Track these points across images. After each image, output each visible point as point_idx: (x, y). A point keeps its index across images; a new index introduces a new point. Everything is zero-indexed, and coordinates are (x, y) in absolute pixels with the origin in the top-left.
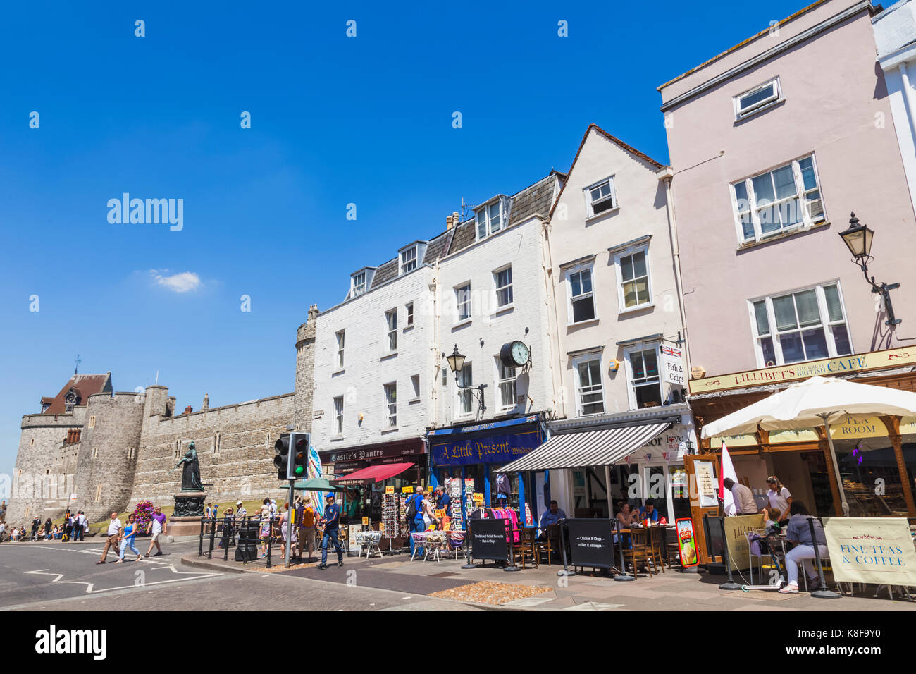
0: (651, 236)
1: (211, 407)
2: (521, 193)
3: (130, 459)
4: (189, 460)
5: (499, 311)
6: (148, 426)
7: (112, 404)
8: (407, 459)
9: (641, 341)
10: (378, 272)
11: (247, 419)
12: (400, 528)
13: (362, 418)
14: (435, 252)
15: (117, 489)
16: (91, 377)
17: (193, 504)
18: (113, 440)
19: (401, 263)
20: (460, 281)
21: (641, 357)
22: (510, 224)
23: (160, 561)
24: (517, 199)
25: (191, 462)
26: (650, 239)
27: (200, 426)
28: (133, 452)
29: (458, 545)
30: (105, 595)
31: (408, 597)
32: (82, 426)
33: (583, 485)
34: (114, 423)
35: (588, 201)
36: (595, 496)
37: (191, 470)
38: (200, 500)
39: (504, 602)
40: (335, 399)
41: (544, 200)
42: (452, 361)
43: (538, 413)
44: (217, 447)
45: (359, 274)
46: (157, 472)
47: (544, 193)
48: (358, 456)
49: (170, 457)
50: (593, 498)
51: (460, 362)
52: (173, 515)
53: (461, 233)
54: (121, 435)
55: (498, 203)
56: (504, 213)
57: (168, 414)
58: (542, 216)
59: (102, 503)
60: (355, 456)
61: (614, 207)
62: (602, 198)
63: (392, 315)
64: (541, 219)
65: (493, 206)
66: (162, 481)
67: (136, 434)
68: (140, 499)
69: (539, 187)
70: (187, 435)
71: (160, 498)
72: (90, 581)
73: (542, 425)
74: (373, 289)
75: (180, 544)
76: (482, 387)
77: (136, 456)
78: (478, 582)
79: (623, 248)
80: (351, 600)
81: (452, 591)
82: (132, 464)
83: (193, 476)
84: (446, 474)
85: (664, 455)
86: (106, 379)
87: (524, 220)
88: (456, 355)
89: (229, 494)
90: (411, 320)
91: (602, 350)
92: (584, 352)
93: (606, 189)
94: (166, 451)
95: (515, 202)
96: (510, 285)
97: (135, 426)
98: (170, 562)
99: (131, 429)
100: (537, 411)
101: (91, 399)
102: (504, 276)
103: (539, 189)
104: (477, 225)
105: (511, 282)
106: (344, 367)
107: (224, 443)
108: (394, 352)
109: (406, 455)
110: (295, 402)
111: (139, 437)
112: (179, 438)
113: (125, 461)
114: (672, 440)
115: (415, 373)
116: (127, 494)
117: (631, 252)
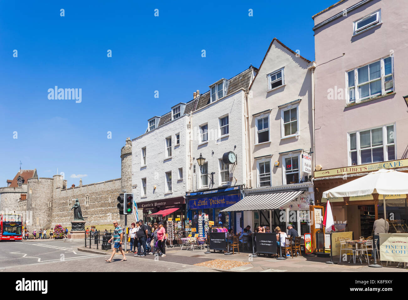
0: (301, 100)
1: (83, 185)
2: (234, 78)
3: (50, 207)
4: (76, 207)
5: (222, 137)
6: (56, 193)
7: (38, 183)
8: (176, 206)
9: (291, 152)
10: (161, 119)
11: (100, 190)
12: (175, 236)
13: (155, 188)
14: (190, 109)
15: (45, 219)
16: (28, 171)
17: (80, 226)
18: (41, 198)
19: (172, 115)
20: (202, 123)
21: (291, 160)
22: (227, 94)
23: (68, 249)
24: (232, 81)
25: (77, 207)
26: (300, 101)
27: (79, 193)
28: (50, 204)
29: (202, 243)
30: (47, 263)
31: (184, 266)
32: (26, 193)
33: (258, 218)
34: (40, 191)
35: (270, 81)
36: (263, 223)
37: (77, 211)
38: (83, 224)
39: (230, 268)
40: (142, 179)
41: (245, 81)
42: (199, 161)
43: (240, 186)
44: (87, 202)
45: (152, 120)
46: (62, 212)
47: (246, 78)
48: (154, 205)
49: (67, 206)
50: (262, 224)
51: (203, 161)
52: (72, 230)
53: (203, 99)
54: (44, 196)
55: (222, 83)
56: (225, 88)
57: (64, 188)
58: (245, 89)
59: (40, 225)
60: (152, 205)
61: (283, 84)
62: (277, 80)
63: (169, 140)
64: (244, 91)
65: (220, 84)
66: (64, 217)
67: (51, 196)
68: (56, 224)
69: (243, 74)
70: (74, 197)
71: (64, 223)
72: (39, 257)
73: (241, 191)
74: (159, 127)
75: (76, 242)
76: (212, 174)
77: (52, 206)
78: (215, 259)
79: (286, 105)
80: (158, 267)
81: (204, 263)
82: (51, 209)
83: (79, 214)
84: (195, 213)
85: (299, 205)
86: (34, 172)
87: (236, 91)
88: (201, 158)
89: (94, 222)
90: (178, 142)
91: (272, 157)
92: (263, 158)
93: (279, 75)
94: (66, 204)
95: (231, 83)
96: (227, 125)
97: (50, 193)
98: (73, 250)
99: (48, 194)
100: (239, 185)
101: (29, 181)
102: (224, 120)
103: (243, 76)
104: (211, 95)
105: (228, 123)
106: (146, 164)
107: (90, 200)
108: (170, 157)
109: (176, 204)
110: (121, 182)
111: (52, 198)
112: (70, 198)
113: (47, 208)
114: (302, 199)
115: (180, 167)
116: (50, 221)
117: (290, 108)
